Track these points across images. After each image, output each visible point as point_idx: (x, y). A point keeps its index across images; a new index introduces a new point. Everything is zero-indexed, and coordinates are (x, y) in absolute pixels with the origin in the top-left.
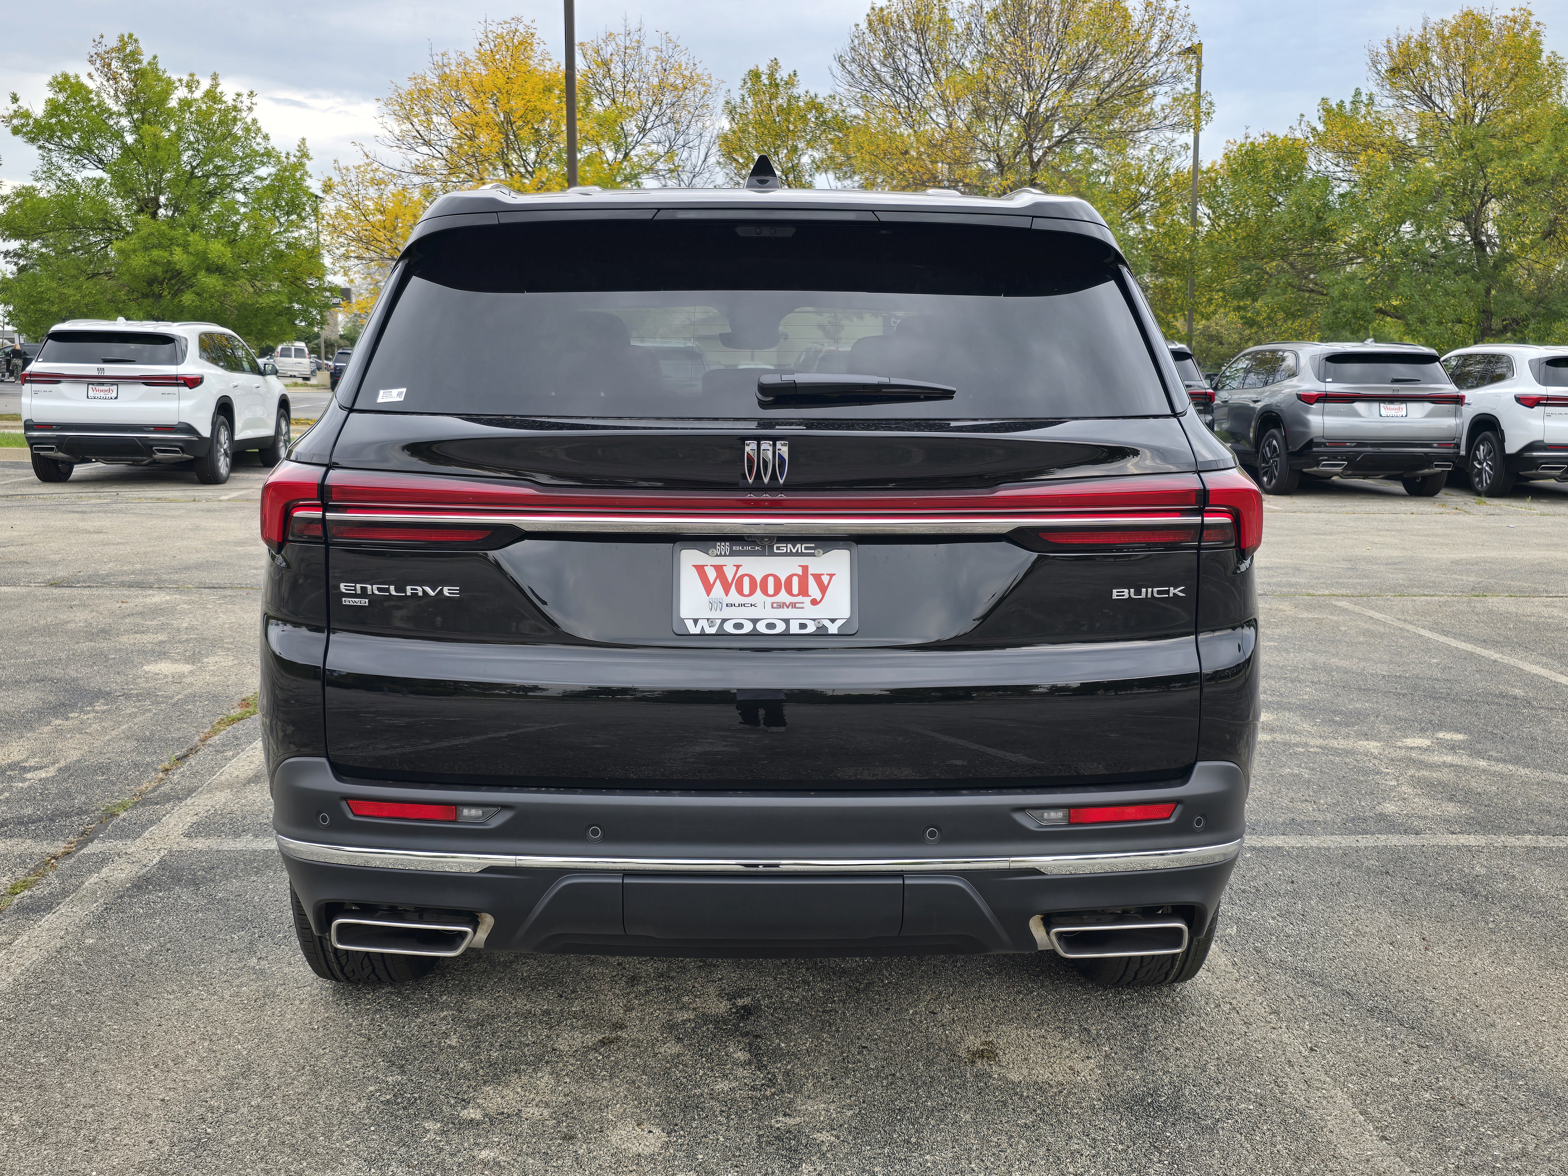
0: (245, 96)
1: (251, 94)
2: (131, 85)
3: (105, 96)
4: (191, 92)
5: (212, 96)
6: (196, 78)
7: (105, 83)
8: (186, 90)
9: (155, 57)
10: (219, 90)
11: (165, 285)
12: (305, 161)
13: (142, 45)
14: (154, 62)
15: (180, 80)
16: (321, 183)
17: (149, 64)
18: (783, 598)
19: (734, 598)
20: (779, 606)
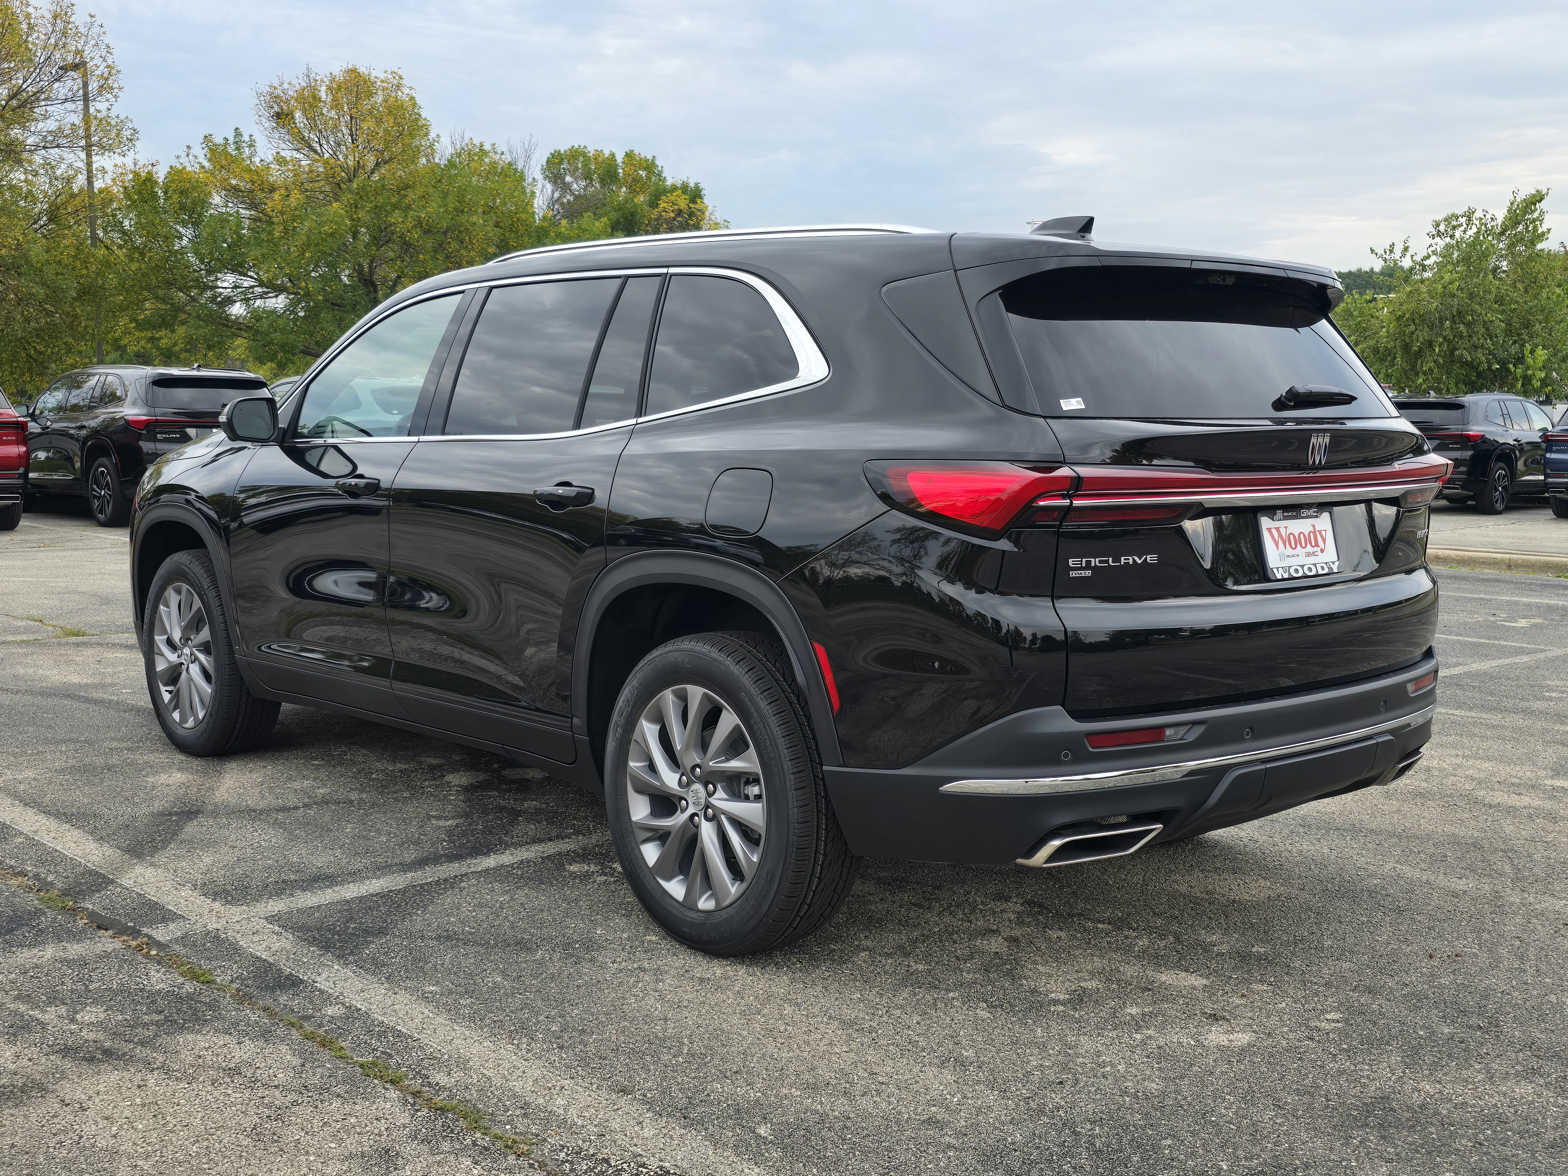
18: (1309, 549)
19: (1289, 551)
20: (1308, 555)
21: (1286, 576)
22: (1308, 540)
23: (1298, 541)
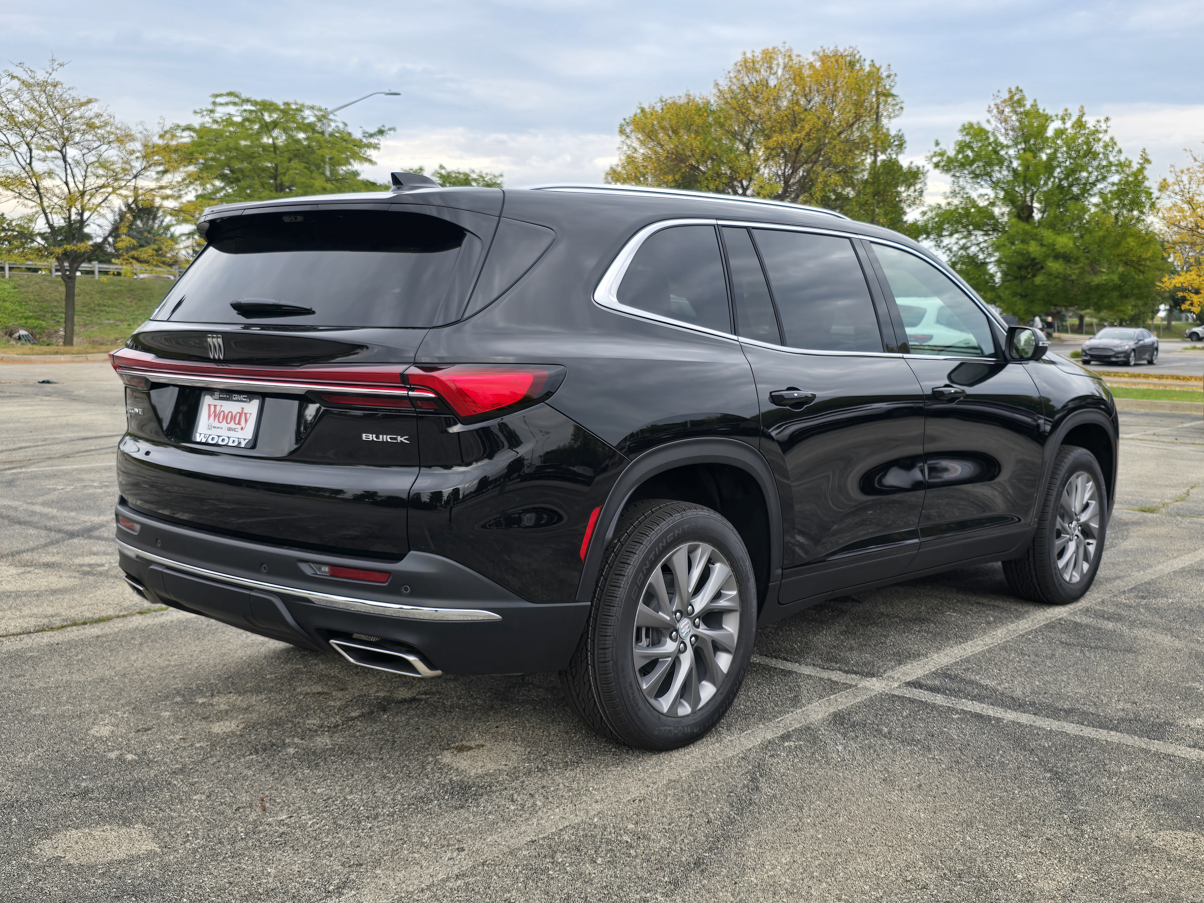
0: (1103, 122)
1: (1107, 119)
2: (1017, 124)
3: (999, 135)
4: (1064, 123)
5: (1080, 124)
6: (1069, 112)
7: (999, 126)
8: (1060, 122)
9: (1035, 101)
10: (1084, 119)
11: (1029, 270)
12: (1146, 165)
13: (1025, 93)
14: (1034, 106)
15: (1057, 116)
16: (1158, 184)
17: (1032, 106)
18: (232, 425)
19: (216, 424)
20: (230, 429)
21: (204, 441)
22: (233, 418)
23: (225, 417)
